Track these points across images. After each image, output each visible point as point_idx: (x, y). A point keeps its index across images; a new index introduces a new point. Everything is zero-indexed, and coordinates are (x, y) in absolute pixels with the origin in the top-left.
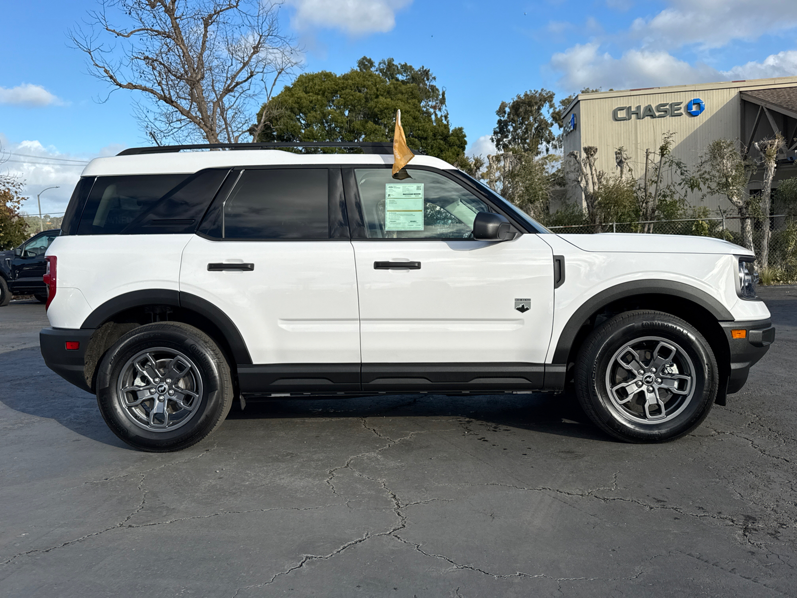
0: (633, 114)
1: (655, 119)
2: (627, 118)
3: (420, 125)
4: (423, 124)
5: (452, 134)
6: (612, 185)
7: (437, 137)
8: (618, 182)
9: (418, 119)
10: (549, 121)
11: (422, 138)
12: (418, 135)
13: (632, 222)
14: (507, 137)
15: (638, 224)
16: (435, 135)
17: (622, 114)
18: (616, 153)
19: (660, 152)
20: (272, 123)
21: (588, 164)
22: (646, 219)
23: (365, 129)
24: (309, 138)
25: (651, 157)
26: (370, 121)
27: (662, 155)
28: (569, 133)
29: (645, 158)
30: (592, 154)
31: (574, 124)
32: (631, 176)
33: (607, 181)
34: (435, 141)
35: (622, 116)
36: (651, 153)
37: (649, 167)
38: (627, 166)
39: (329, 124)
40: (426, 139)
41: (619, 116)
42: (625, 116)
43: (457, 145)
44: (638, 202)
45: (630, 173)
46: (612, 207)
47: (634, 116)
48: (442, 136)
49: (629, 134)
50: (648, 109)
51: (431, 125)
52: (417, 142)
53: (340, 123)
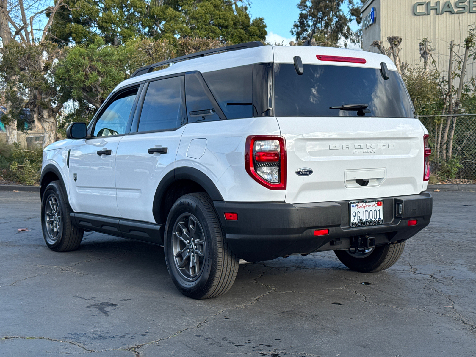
0: (431, 9)
1: (453, 15)
2: (426, 13)
3: (221, 13)
4: (224, 12)
5: (253, 24)
6: (416, 77)
7: (237, 27)
8: (421, 73)
9: (218, 7)
10: (348, 17)
11: (222, 26)
12: (219, 23)
13: (435, 115)
14: (306, 30)
15: (441, 117)
16: (235, 24)
17: (421, 9)
18: (420, 44)
19: (465, 44)
20: (69, 5)
21: (392, 54)
22: (449, 112)
23: (164, 15)
24: (106, 22)
25: (455, 49)
26: (170, 8)
27: (468, 48)
28: (368, 27)
29: (449, 51)
30: (397, 44)
31: (374, 18)
32: (435, 68)
33: (411, 72)
34: (236, 31)
35: (421, 11)
36: (455, 45)
37: (453, 60)
38: (431, 58)
39: (128, 8)
40: (226, 27)
41: (418, 11)
42: (424, 11)
43: (257, 35)
44: (442, 94)
45: (434, 64)
46: (415, 99)
47: (432, 12)
48: (242, 25)
49: (428, 29)
50: (447, 5)
51: (232, 14)
52: (217, 30)
53: (139, 8)
